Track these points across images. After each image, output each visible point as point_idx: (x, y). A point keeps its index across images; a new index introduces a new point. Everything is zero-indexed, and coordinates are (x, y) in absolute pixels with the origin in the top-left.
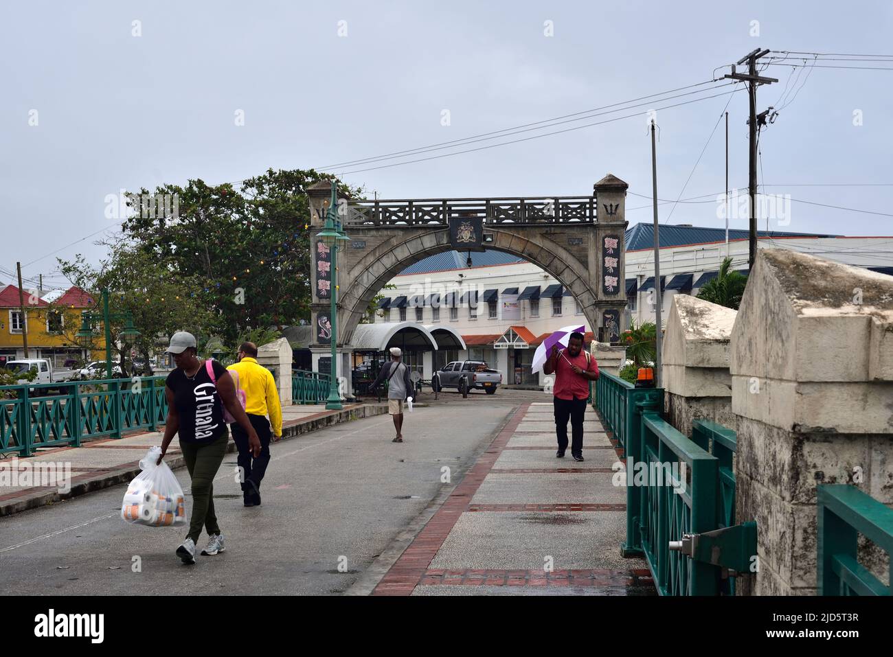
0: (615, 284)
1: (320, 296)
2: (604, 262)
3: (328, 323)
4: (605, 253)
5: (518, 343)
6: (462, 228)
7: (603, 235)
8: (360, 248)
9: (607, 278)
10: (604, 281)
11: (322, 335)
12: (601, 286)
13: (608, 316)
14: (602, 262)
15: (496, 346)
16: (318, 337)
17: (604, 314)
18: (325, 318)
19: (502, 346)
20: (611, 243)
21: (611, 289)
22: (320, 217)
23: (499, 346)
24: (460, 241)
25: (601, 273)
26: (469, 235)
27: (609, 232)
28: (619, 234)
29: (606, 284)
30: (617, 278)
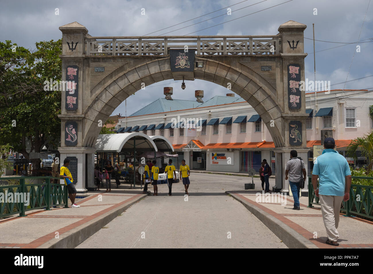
0: (298, 101)
1: (68, 109)
2: (289, 84)
3: (74, 130)
4: (290, 78)
5: (195, 149)
6: (180, 57)
7: (288, 64)
8: (100, 72)
9: (291, 96)
10: (289, 99)
11: (69, 139)
12: (286, 103)
13: (293, 126)
14: (287, 84)
15: (184, 150)
16: (66, 141)
17: (290, 124)
18: (71, 126)
19: (187, 150)
20: (294, 70)
21: (295, 105)
22: (70, 49)
23: (185, 150)
24: (178, 67)
25: (286, 93)
26: (184, 63)
27: (292, 62)
28: (300, 63)
29: (291, 101)
30: (299, 97)
